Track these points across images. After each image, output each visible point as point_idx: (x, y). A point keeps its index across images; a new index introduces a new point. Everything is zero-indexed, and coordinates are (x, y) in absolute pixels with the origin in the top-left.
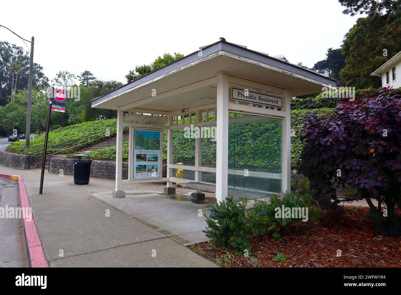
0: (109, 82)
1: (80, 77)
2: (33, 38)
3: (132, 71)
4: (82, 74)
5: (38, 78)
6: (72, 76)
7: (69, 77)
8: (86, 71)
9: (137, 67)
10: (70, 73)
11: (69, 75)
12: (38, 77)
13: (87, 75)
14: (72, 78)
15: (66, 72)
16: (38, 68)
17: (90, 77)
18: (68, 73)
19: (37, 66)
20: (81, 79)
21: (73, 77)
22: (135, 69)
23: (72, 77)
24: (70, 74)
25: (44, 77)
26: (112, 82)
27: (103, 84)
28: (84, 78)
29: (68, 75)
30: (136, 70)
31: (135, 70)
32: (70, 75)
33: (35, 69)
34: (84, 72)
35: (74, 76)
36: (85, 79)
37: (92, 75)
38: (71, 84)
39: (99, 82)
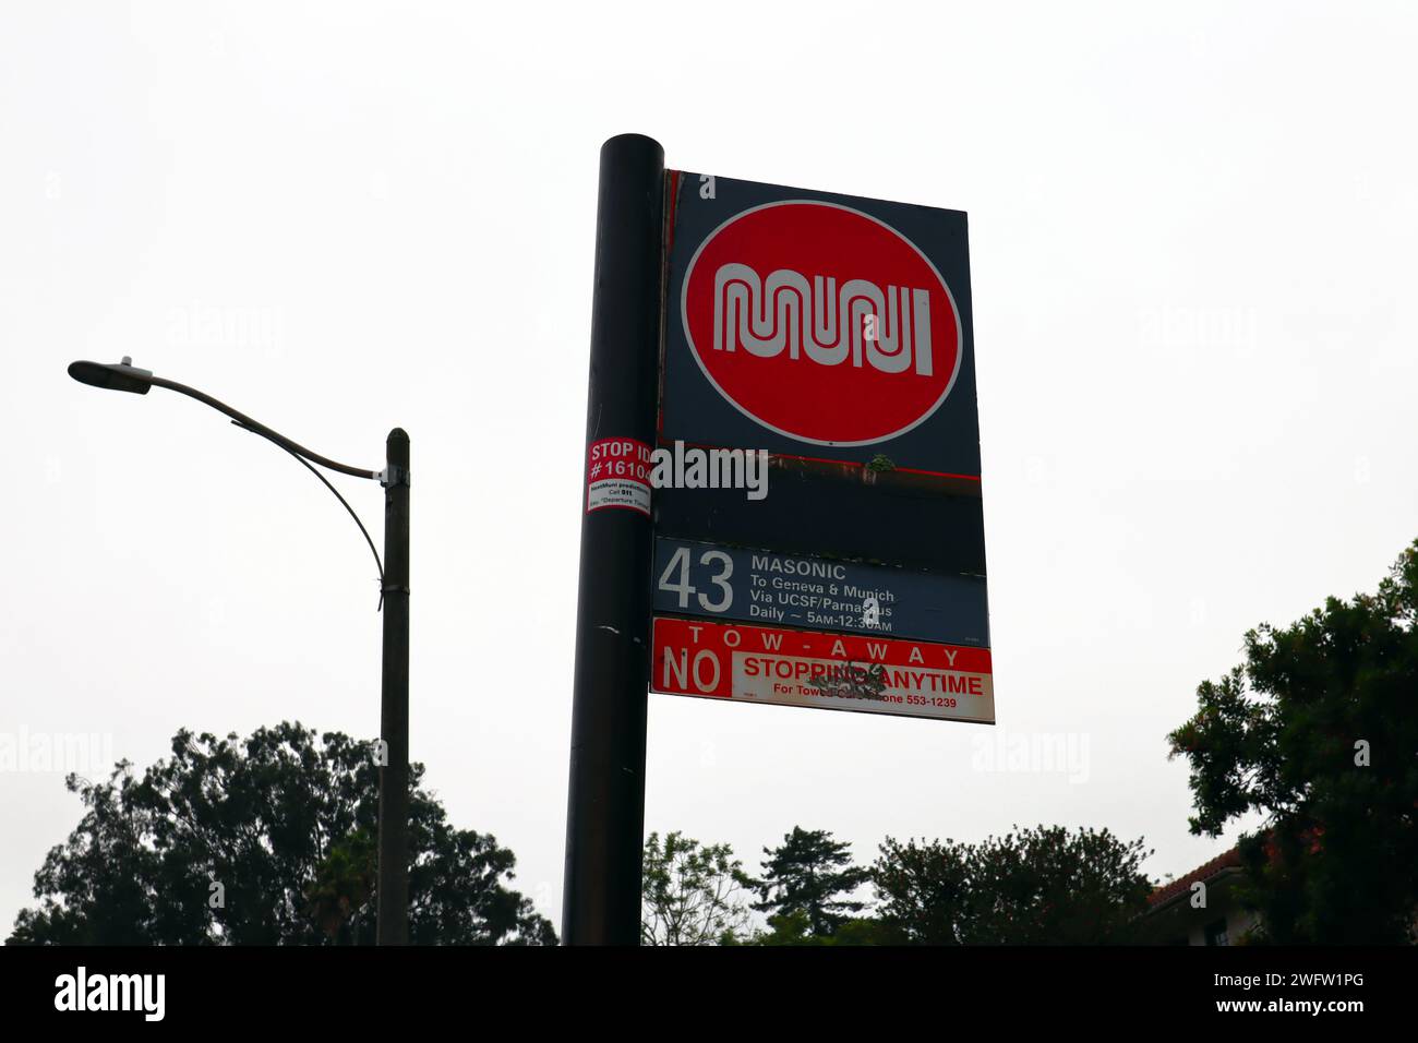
0: (1005, 852)
1: (758, 884)
2: (398, 445)
3: (1217, 682)
4: (773, 858)
5: (486, 934)
6: (713, 865)
7: (689, 875)
8: (798, 832)
9: (1264, 639)
10: (694, 843)
11: (692, 859)
12: (484, 927)
13: (810, 859)
14: (713, 883)
15: (671, 839)
16: (479, 862)
17: (830, 872)
18: (683, 847)
19: (478, 849)
20: (771, 896)
21: (723, 866)
22: (1243, 659)
23: (711, 873)
24: (698, 851)
25: (523, 923)
26: (1034, 843)
27: (961, 870)
28: (791, 889)
29: (680, 858)
30: (1253, 671)
31: (1245, 672)
32: (700, 861)
33: (465, 872)
34: (783, 844)
35: (730, 860)
36: (792, 898)
37: (841, 859)
38: (713, 922)
39: (932, 865)
